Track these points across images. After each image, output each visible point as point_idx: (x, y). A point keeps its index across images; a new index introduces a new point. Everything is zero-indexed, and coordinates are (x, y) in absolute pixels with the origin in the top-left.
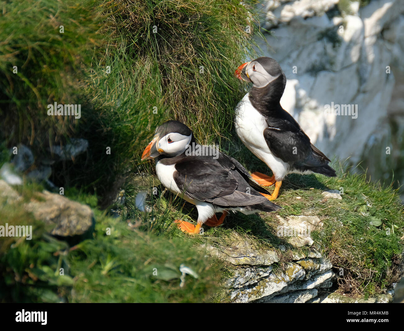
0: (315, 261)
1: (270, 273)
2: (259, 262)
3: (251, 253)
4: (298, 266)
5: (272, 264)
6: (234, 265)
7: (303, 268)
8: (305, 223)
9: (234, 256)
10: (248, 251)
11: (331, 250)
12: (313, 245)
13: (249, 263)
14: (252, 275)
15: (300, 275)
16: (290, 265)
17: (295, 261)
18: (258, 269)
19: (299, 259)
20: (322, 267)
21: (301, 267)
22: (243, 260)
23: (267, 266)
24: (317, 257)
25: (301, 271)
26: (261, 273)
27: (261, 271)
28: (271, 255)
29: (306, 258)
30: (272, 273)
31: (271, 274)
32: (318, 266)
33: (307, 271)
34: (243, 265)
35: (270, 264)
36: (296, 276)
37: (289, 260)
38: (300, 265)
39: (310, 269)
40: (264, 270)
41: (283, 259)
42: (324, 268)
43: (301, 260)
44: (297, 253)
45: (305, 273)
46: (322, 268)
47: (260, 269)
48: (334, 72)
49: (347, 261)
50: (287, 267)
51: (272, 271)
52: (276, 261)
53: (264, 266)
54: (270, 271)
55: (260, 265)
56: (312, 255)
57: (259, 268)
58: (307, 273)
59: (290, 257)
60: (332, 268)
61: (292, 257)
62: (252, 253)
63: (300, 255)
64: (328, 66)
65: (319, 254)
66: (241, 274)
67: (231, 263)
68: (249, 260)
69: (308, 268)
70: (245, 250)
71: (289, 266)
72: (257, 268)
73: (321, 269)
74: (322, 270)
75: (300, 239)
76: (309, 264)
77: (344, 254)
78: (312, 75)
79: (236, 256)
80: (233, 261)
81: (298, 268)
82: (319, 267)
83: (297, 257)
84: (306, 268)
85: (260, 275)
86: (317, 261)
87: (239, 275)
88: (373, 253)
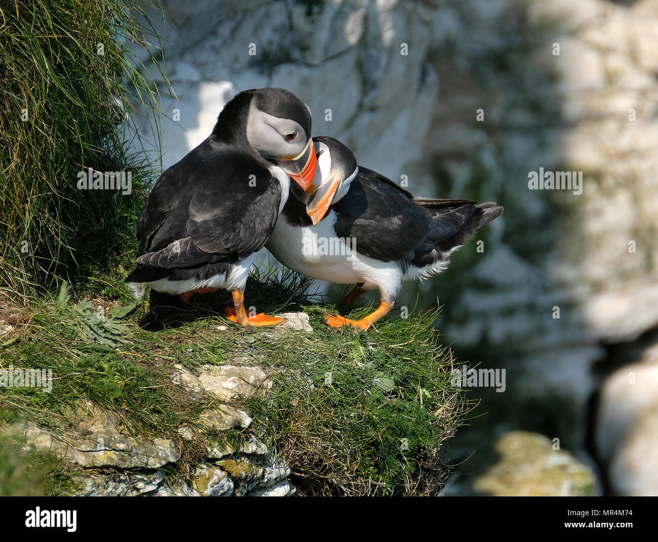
0: (254, 460)
1: (160, 485)
2: (135, 462)
3: (119, 443)
4: (218, 471)
5: (163, 467)
6: (81, 466)
7: (229, 474)
8: (234, 381)
9: (84, 450)
10: (113, 439)
11: (287, 438)
12: (250, 427)
13: (114, 464)
14: (122, 488)
15: (223, 489)
16: (202, 468)
17: (212, 461)
18: (133, 477)
19: (220, 455)
20: (269, 474)
21: (224, 473)
22: (102, 457)
23: (153, 471)
24: (259, 453)
25: (223, 481)
26: (140, 485)
27: (141, 480)
28: (161, 448)
29: (235, 454)
30: (163, 485)
31: (162, 488)
32: (261, 471)
33: (237, 481)
34: (103, 467)
35: (158, 465)
36: (214, 492)
37: (200, 459)
38: (222, 469)
39: (244, 477)
40: (146, 479)
41: (187, 456)
42: (274, 476)
43: (224, 457)
44: (217, 444)
45: (232, 485)
46: (269, 476)
47: (139, 477)
48: (309, 66)
49: (321, 461)
50: (195, 472)
51: (164, 481)
52: (172, 460)
53: (146, 471)
54: (158, 481)
55: (137, 467)
56: (251, 448)
57: (137, 474)
58: (236, 486)
59: (202, 452)
60: (291, 476)
61: (207, 451)
62: (121, 442)
63: (222, 447)
64: (296, 54)
65: (263, 446)
66: (99, 486)
67: (77, 463)
68: (114, 457)
69: (238, 476)
70: (107, 437)
71: (198, 471)
72: (131, 474)
73: (266, 476)
74: (269, 480)
75: (223, 415)
76: (242, 468)
77: (315, 446)
78: (261, 72)
79: (89, 449)
80: (82, 460)
81: (218, 476)
82: (263, 473)
83: (216, 452)
84: (234, 475)
85: (138, 490)
86: (258, 461)
87: (94, 488)
88: (375, 444)
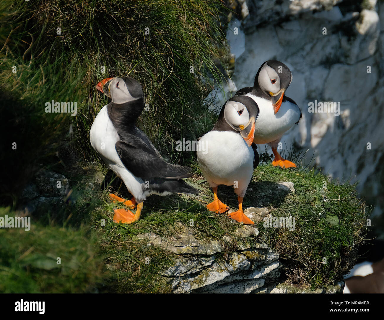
0: (261, 251)
1: (213, 263)
2: (201, 251)
3: (193, 243)
4: (242, 256)
5: (214, 254)
6: (175, 253)
7: (248, 258)
8: (253, 214)
9: (177, 246)
10: (190, 241)
11: (277, 241)
12: (258, 235)
13: (190, 252)
14: (194, 264)
15: (245, 265)
16: (235, 255)
17: (239, 252)
19: (244, 249)
20: (268, 258)
21: (245, 257)
22: (184, 250)
23: (209, 256)
24: (263, 248)
25: (245, 261)
26: (203, 263)
27: (203, 260)
28: (214, 245)
29: (251, 248)
30: (215, 263)
31: (214, 264)
32: (264, 256)
33: (252, 261)
34: (185, 254)
35: (212, 253)
36: (240, 266)
37: (233, 250)
38: (245, 255)
39: (255, 259)
40: (206, 260)
41: (227, 249)
42: (271, 259)
43: (246, 250)
44: (242, 244)
45: (250, 263)
46: (269, 259)
47: (202, 259)
49: (293, 252)
50: (231, 257)
51: (215, 260)
52: (219, 251)
53: (206, 256)
54: (212, 261)
55: (202, 254)
56: (258, 246)
58: (252, 263)
59: (235, 248)
60: (280, 259)
61: (237, 247)
62: (194, 242)
63: (245, 245)
65: (265, 245)
66: (183, 263)
67: (172, 252)
68: (191, 249)
69: (253, 258)
70: (188, 240)
71: (233, 256)
72: (199, 258)
73: (267, 259)
74: (269, 261)
75: (245, 230)
76: (255, 255)
77: (291, 245)
79: (178, 246)
80: (175, 250)
81: (242, 258)
82: (266, 257)
83: (242, 247)
84: (250, 258)
85: (203, 265)
86: (263, 252)
87: (180, 264)
88: (320, 244)
